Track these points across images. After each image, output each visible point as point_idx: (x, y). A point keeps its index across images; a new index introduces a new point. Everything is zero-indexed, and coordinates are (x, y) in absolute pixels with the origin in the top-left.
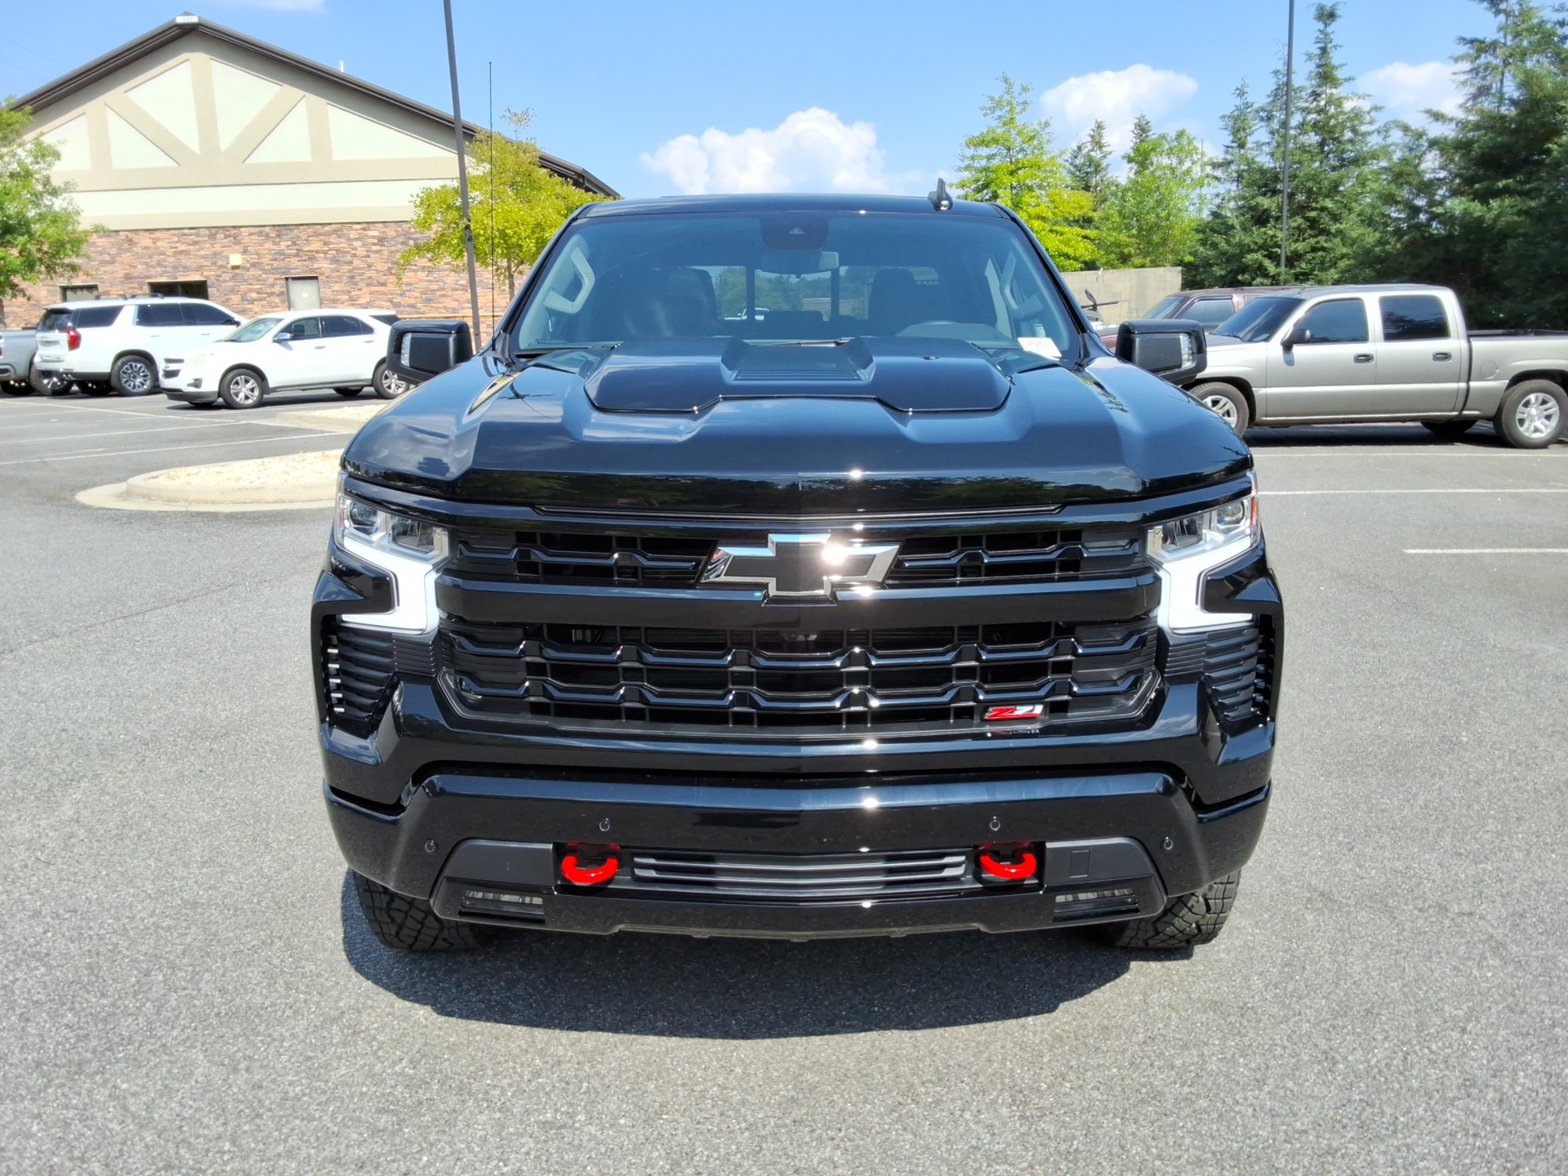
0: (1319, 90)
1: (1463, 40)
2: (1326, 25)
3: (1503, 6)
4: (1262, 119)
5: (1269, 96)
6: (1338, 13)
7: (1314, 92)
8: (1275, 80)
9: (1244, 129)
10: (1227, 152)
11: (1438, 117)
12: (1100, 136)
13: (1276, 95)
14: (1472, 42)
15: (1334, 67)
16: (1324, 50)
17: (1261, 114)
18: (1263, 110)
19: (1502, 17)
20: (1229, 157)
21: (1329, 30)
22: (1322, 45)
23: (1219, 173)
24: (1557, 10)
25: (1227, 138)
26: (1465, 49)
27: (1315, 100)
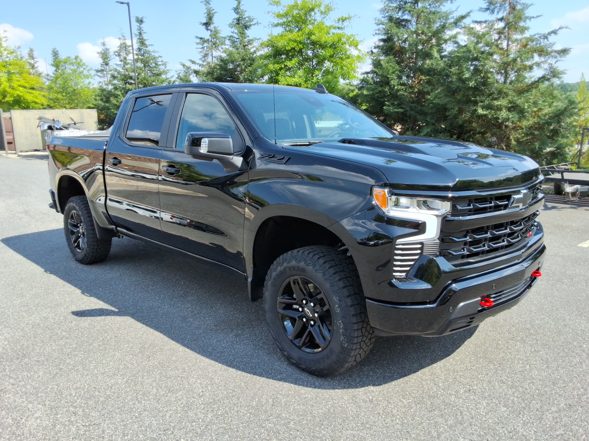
0: (141, 48)
1: (197, 37)
2: (140, 24)
3: (209, 28)
4: (116, 55)
5: (118, 47)
6: (144, 20)
7: (139, 48)
8: (119, 41)
9: (107, 58)
10: (102, 66)
11: (193, 62)
12: (32, 54)
13: (121, 47)
14: (201, 38)
15: (145, 40)
16: (140, 34)
17: (116, 53)
18: (116, 52)
19: (209, 32)
20: (103, 68)
21: (141, 26)
22: (139, 31)
23: (99, 74)
24: (232, 33)
25: (101, 61)
26: (198, 41)
27: (140, 51)
